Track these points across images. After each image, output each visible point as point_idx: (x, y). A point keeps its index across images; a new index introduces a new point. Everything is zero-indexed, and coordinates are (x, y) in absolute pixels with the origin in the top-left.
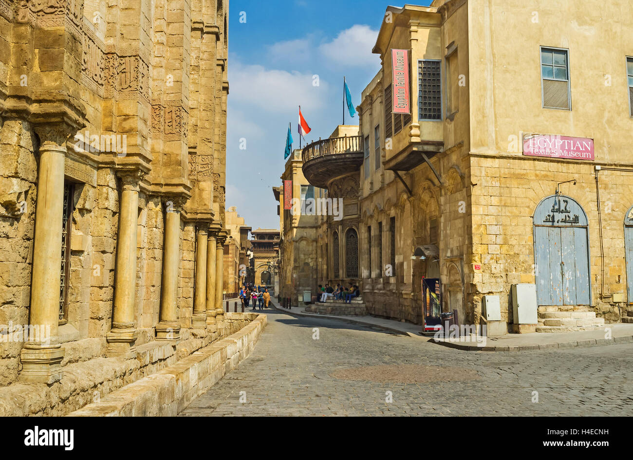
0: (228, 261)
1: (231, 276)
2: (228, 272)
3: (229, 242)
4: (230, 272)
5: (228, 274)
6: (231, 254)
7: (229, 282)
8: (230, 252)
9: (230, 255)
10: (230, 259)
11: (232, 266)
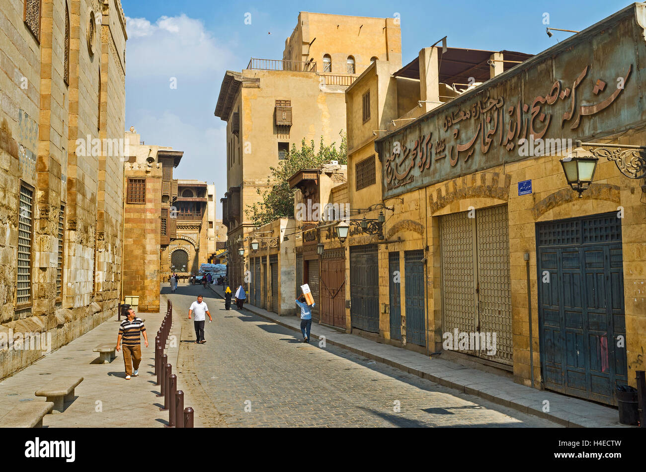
0: (144, 221)
1: (150, 257)
2: (144, 248)
3: (147, 172)
4: (149, 248)
5: (144, 252)
6: (151, 201)
7: (147, 273)
8: (149, 196)
9: (149, 206)
10: (149, 216)
11: (153, 231)
